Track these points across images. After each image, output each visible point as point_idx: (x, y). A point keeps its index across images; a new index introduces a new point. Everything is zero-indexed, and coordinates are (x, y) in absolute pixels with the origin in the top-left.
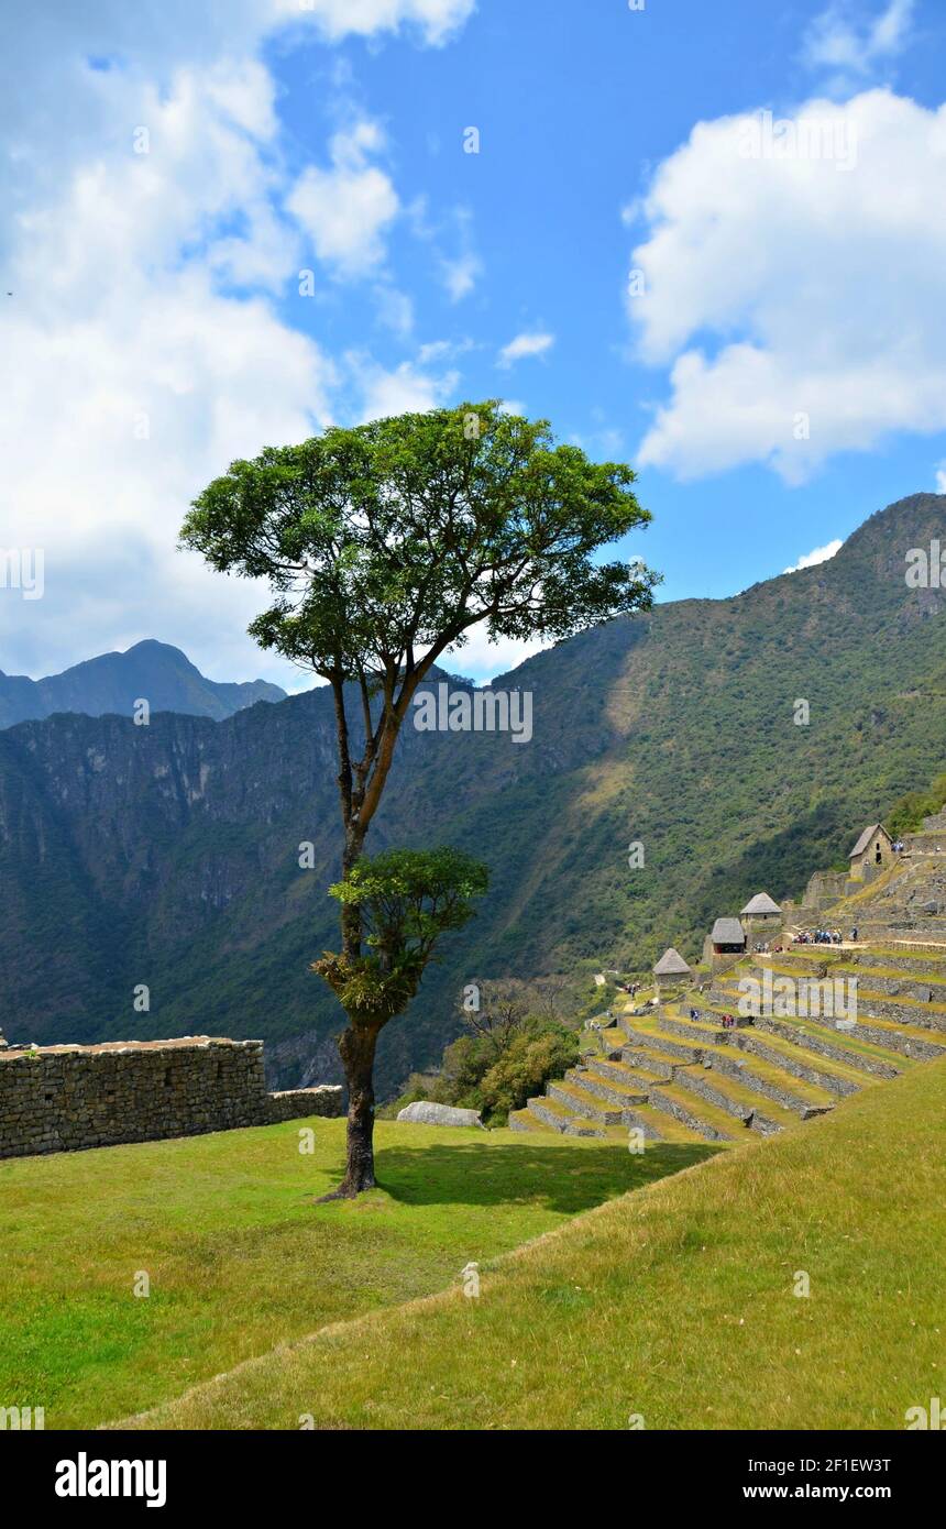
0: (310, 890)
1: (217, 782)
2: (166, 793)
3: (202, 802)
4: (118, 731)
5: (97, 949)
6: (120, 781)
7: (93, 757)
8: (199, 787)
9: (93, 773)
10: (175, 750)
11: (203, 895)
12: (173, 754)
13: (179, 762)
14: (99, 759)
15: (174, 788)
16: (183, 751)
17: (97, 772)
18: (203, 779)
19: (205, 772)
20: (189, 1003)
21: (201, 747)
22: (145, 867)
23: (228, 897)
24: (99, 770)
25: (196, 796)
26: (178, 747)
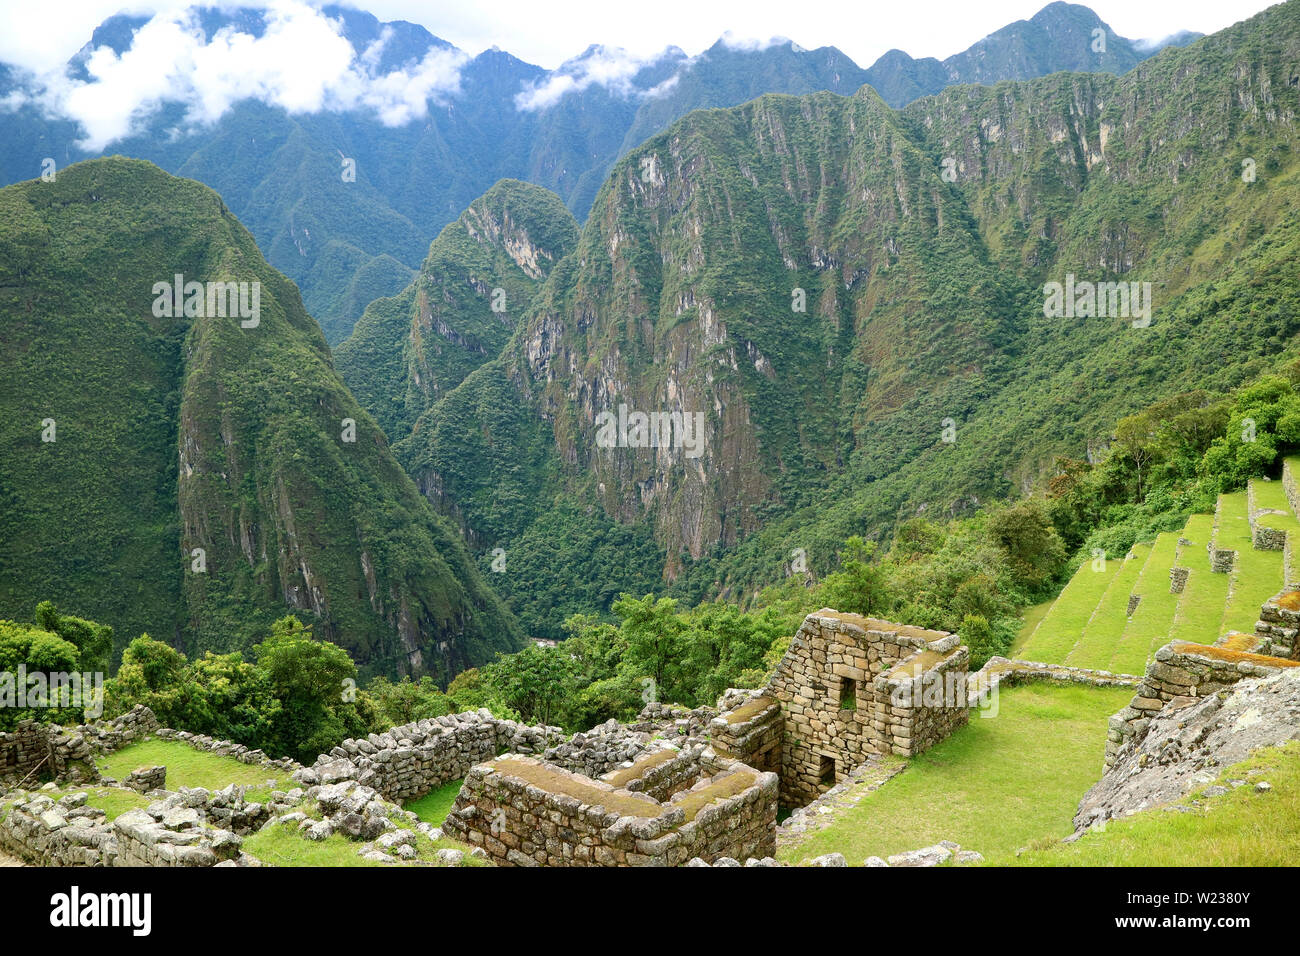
0: (1219, 253)
1: (1119, 142)
2: (1064, 159)
3: (1101, 165)
4: (1012, 99)
5: (995, 318)
6: (1015, 150)
7: (988, 128)
8: (1099, 150)
9: (988, 144)
10: (1072, 113)
11: (1102, 263)
12: (1070, 118)
13: (1076, 124)
14: (994, 130)
15: (1072, 152)
16: (1081, 114)
17: (993, 143)
18: (1104, 140)
19: (1105, 134)
20: (1078, 371)
21: (1101, 106)
22: (1044, 237)
23: (1129, 263)
24: (995, 140)
25: (1095, 159)
26: (1075, 108)
